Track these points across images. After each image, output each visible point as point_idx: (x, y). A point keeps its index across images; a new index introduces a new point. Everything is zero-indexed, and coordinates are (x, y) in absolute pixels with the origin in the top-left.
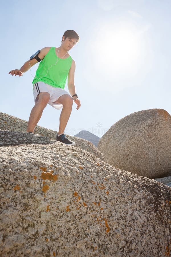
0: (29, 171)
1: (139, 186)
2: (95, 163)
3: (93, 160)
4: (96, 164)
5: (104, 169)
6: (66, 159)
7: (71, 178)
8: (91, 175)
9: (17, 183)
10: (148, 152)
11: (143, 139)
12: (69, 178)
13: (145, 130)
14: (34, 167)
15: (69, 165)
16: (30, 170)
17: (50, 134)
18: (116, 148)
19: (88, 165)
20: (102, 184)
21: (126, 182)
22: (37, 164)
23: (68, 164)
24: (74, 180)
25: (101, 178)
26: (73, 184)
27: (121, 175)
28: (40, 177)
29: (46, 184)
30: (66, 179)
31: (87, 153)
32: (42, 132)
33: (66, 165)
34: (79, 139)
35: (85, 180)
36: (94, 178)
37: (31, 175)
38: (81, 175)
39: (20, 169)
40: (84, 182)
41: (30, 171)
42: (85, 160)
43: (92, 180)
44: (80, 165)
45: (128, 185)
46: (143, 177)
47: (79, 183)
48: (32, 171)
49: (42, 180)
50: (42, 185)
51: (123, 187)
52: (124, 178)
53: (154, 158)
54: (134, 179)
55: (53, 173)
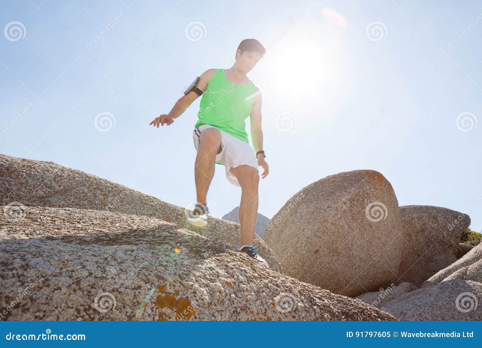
0: (135, 293)
1: (333, 314)
2: (254, 274)
3: (250, 268)
4: (256, 275)
5: (269, 284)
6: (202, 268)
7: (210, 304)
8: (247, 296)
9: (112, 316)
10: (352, 244)
11: (343, 222)
12: (206, 303)
13: (345, 207)
14: (144, 285)
15: (207, 279)
16: (137, 290)
17: (180, 215)
18: (296, 239)
19: (242, 278)
20: (265, 314)
21: (309, 308)
22: (149, 280)
23: (205, 277)
24: (214, 307)
25: (264, 302)
26: (213, 316)
27: (301, 293)
28: (154, 303)
29: (164, 316)
30: (200, 306)
31: (241, 255)
32: (167, 211)
33: (202, 279)
34: (231, 223)
35: (235, 305)
36: (252, 303)
37: (138, 299)
38: (228, 297)
39: (119, 290)
40: (232, 310)
41: (137, 292)
42: (237, 268)
43: (247, 307)
44: (227, 278)
45: (313, 314)
46: (340, 297)
47: (223, 313)
48: (139, 293)
49: (157, 308)
50: (157, 318)
51: (303, 317)
52: (305, 301)
53: (363, 256)
54: (323, 301)
55: (178, 295)
